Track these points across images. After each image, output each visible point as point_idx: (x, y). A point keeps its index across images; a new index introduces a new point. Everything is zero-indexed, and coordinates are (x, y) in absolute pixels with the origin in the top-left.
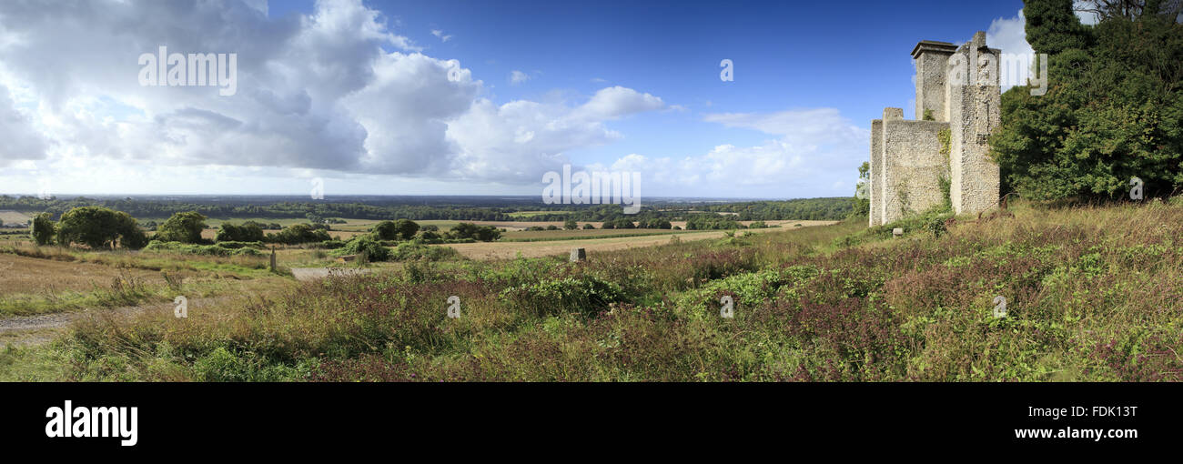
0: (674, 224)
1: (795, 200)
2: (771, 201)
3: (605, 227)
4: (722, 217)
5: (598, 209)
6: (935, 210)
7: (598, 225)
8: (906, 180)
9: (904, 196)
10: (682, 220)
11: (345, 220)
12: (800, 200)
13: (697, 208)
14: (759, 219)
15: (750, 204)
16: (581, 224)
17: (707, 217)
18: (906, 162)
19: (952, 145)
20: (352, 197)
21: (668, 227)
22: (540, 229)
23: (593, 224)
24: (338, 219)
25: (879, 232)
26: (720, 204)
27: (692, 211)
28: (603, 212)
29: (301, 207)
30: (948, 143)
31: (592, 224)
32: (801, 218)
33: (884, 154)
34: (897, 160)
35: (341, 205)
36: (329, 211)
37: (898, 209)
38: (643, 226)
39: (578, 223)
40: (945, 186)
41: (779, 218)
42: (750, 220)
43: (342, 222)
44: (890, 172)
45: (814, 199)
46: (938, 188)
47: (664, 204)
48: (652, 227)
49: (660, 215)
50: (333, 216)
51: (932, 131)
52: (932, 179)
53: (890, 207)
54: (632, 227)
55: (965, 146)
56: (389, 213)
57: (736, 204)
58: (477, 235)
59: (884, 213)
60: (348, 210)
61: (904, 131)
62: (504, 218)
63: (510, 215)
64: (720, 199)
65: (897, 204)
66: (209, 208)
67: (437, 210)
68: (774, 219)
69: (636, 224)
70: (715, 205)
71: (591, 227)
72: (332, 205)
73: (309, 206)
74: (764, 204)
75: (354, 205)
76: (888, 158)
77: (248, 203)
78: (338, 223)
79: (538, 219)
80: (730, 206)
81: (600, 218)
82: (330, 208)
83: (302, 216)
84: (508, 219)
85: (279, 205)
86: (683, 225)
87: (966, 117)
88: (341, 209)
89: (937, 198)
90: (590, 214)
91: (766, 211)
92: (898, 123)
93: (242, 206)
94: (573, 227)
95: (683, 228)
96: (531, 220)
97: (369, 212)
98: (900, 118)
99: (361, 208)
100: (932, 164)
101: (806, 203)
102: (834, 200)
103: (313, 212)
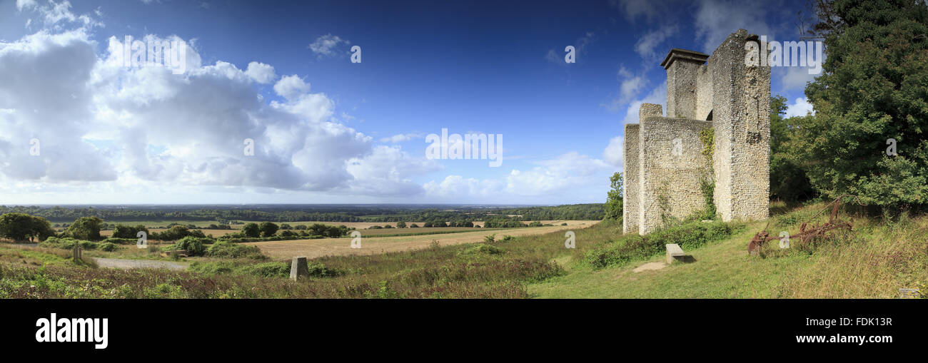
0: (475, 224)
1: (563, 206)
2: (546, 207)
3: (426, 226)
4: (510, 218)
5: (423, 213)
6: (698, 216)
7: (421, 224)
8: (666, 183)
9: (664, 201)
10: (482, 221)
11: (243, 222)
12: (566, 205)
13: (493, 212)
14: (537, 220)
15: (530, 209)
16: (409, 224)
17: (500, 218)
18: (665, 164)
19: (716, 145)
20: (250, 205)
21: (472, 226)
22: (380, 228)
23: (418, 224)
24: (239, 221)
25: (642, 246)
26: (510, 209)
27: (489, 214)
28: (426, 215)
29: (213, 213)
30: (711, 144)
31: (416, 223)
32: (566, 219)
33: (642, 155)
34: (656, 161)
35: (241, 212)
36: (232, 216)
37: (658, 215)
38: (453, 225)
39: (407, 223)
40: (708, 190)
41: (551, 219)
42: (530, 220)
43: (241, 223)
44: (649, 175)
45: (576, 205)
46: (700, 192)
47: (470, 209)
48: (459, 226)
49: (466, 217)
50: (236, 219)
51: (694, 129)
52: (693, 182)
53: (649, 214)
54: (445, 226)
55: (734, 144)
56: (275, 217)
57: (521, 209)
58: (327, 233)
59: (642, 220)
60: (245, 214)
61: (664, 129)
62: (356, 220)
63: (360, 218)
64: (510, 206)
65: (657, 210)
66: (147, 214)
67: (309, 214)
68: (547, 220)
69: (448, 223)
70: (506, 210)
71: (416, 226)
72: (235, 211)
73: (218, 212)
74: (541, 208)
75: (250, 211)
76: (646, 158)
77: (176, 210)
78: (239, 224)
79: (380, 221)
80: (516, 210)
81: (424, 220)
82: (233, 213)
83: (213, 219)
84: (359, 221)
85: (197, 211)
86: (482, 224)
87: (735, 112)
88: (240, 214)
89: (700, 203)
90: (417, 217)
91: (542, 214)
92: (658, 119)
93: (171, 212)
94: (403, 226)
95: (482, 226)
96: (375, 221)
97: (261, 216)
98: (658, 115)
99: (255, 213)
100: (694, 166)
101: (570, 208)
102: (590, 206)
103: (221, 216)
